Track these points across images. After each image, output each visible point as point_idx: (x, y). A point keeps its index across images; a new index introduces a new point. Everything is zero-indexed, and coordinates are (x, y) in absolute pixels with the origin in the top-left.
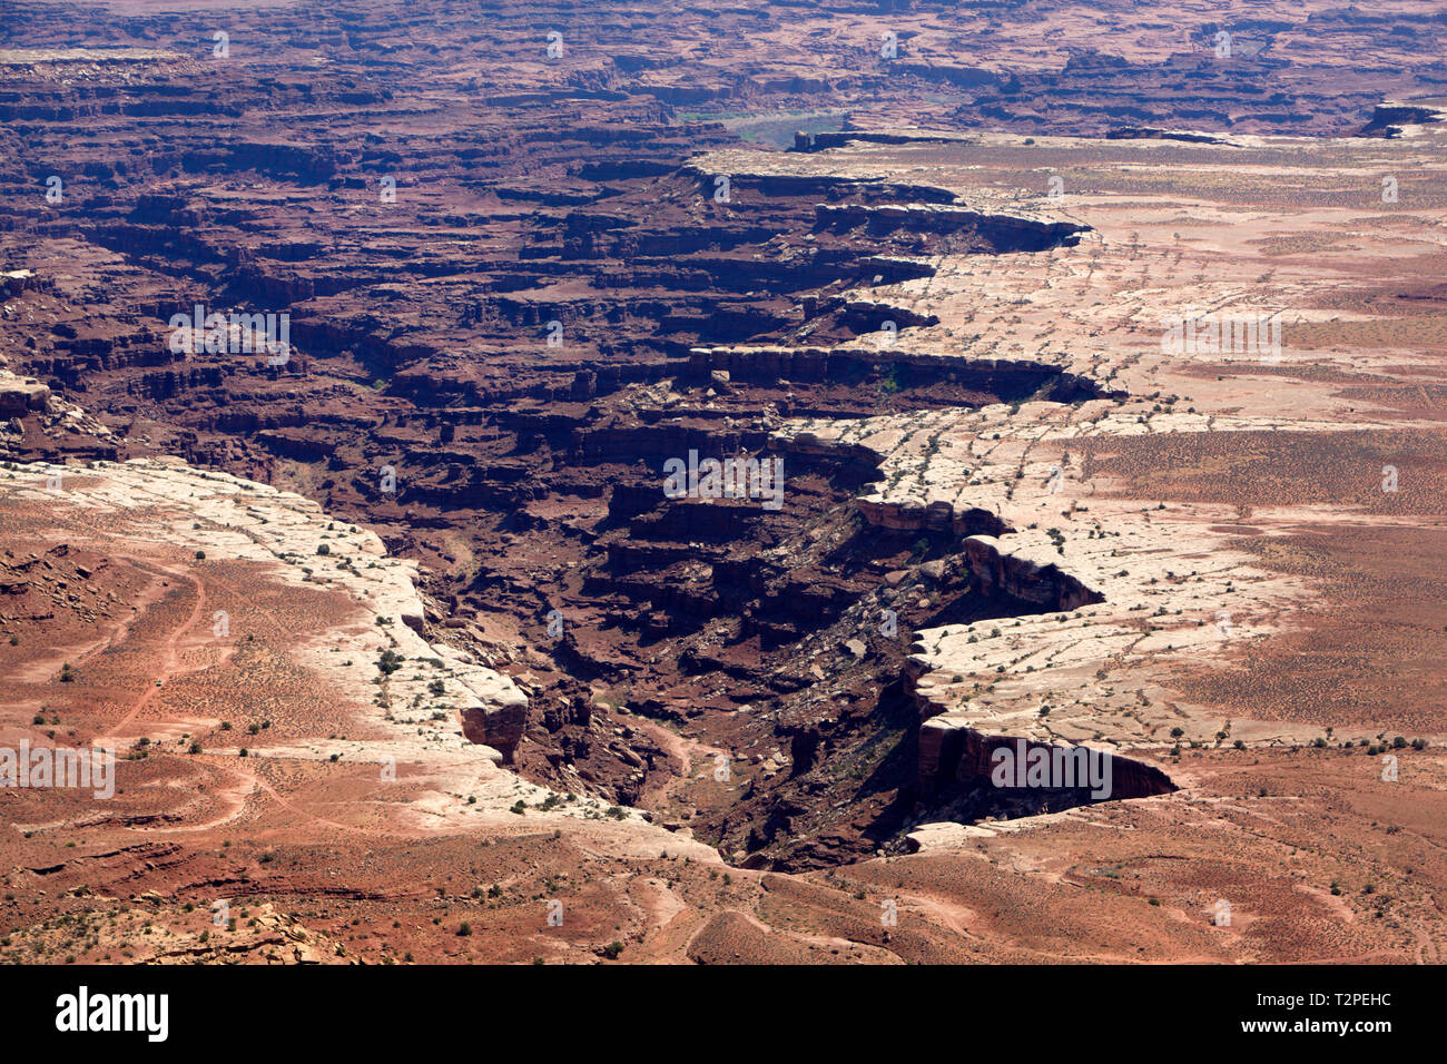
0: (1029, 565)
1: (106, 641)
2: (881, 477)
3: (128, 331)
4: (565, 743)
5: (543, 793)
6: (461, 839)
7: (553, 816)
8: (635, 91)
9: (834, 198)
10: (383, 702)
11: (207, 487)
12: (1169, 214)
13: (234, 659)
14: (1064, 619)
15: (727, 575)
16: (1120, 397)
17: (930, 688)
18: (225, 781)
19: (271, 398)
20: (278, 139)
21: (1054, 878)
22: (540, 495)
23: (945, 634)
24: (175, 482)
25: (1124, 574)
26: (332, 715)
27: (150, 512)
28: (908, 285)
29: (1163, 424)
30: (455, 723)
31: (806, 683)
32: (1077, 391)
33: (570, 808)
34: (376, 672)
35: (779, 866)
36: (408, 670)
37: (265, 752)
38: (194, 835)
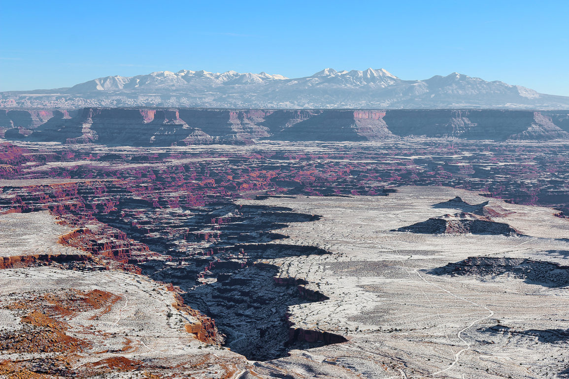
0: (312, 291)
2: (278, 272)
3: (108, 241)
4: (209, 332)
5: (205, 344)
6: (187, 355)
7: (208, 349)
8: (219, 187)
9: (266, 210)
10: (168, 324)
11: (127, 276)
12: (339, 213)
13: (135, 314)
14: (321, 303)
15: (244, 294)
16: (330, 253)
17: (291, 319)
19: (140, 256)
20: (140, 198)
21: (321, 362)
22: (201, 277)
23: (294, 307)
24: (120, 275)
25: (333, 293)
26: (157, 327)
27: (114, 282)
28: (283, 229)
29: (340, 260)
30: (185, 329)
31: (262, 319)
32: (321, 252)
33: (211, 348)
34: (167, 317)
35: (259, 360)
36: (174, 317)
37: (142, 335)
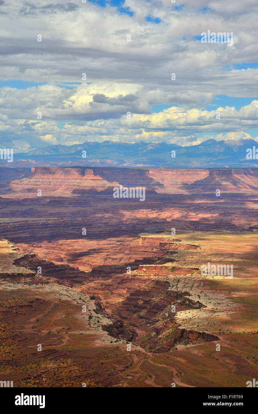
0: (194, 301)
1: (44, 314)
2: (170, 286)
4: (119, 331)
5: (115, 340)
6: (102, 347)
7: (117, 343)
9: (162, 241)
10: (89, 324)
11: (61, 288)
12: (217, 243)
13: (65, 317)
14: (201, 310)
15: (146, 302)
17: (179, 322)
18: (63, 338)
20: (74, 232)
21: (200, 355)
22: (115, 289)
23: (181, 312)
24: (56, 288)
25: (210, 303)
26: (81, 326)
27: (52, 293)
28: (174, 255)
29: (216, 278)
30: (101, 328)
31: (159, 321)
33: (120, 342)
34: (88, 319)
35: (154, 352)
36: (94, 318)
37: (70, 333)
38: (58, 347)
